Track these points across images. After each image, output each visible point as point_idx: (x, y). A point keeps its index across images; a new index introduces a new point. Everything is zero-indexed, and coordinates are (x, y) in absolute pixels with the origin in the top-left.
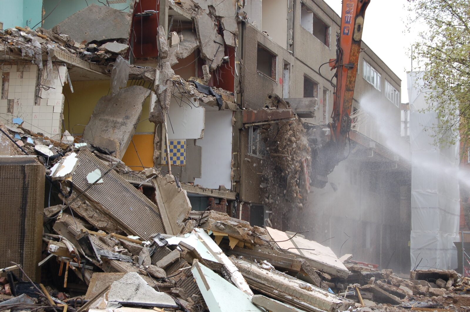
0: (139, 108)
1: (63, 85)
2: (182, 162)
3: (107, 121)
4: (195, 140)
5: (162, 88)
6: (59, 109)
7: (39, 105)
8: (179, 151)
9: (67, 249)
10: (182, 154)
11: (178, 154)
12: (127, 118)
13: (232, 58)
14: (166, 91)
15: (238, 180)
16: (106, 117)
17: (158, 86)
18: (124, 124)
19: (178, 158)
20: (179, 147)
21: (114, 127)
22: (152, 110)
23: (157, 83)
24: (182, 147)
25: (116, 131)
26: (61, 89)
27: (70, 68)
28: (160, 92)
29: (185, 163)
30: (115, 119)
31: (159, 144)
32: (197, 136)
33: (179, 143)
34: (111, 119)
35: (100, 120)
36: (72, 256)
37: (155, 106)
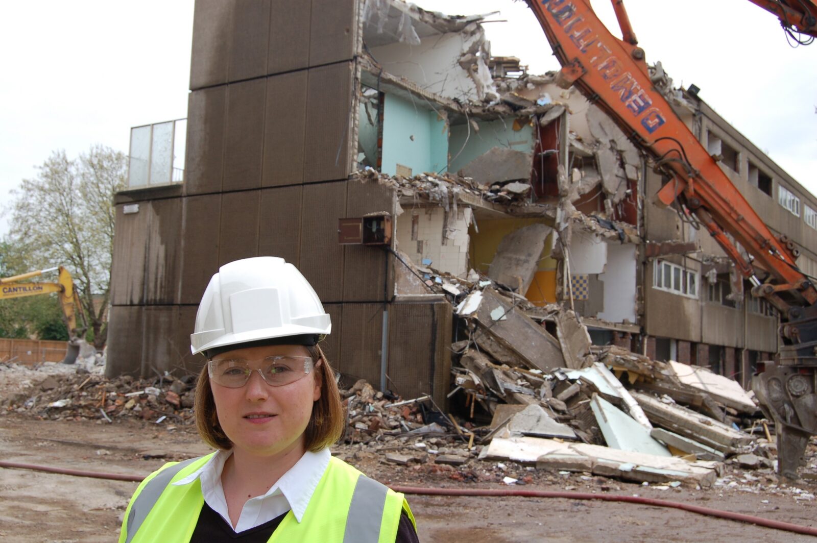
0: (541, 246)
1: (468, 226)
2: (585, 296)
3: (510, 259)
4: (597, 275)
5: (563, 226)
6: (465, 248)
7: (446, 245)
8: (581, 285)
9: (473, 382)
10: (585, 289)
11: (581, 289)
12: (530, 255)
13: (635, 192)
14: (566, 228)
15: (642, 313)
16: (510, 255)
17: (559, 224)
18: (527, 261)
19: (581, 293)
20: (581, 282)
21: (517, 265)
22: (554, 248)
23: (558, 221)
24: (585, 281)
25: (519, 268)
26: (466, 230)
27: (474, 210)
28: (562, 229)
29: (587, 297)
30: (518, 257)
31: (561, 280)
32: (599, 270)
33: (581, 278)
34: (514, 256)
35: (504, 258)
36: (477, 388)
37: (557, 243)
